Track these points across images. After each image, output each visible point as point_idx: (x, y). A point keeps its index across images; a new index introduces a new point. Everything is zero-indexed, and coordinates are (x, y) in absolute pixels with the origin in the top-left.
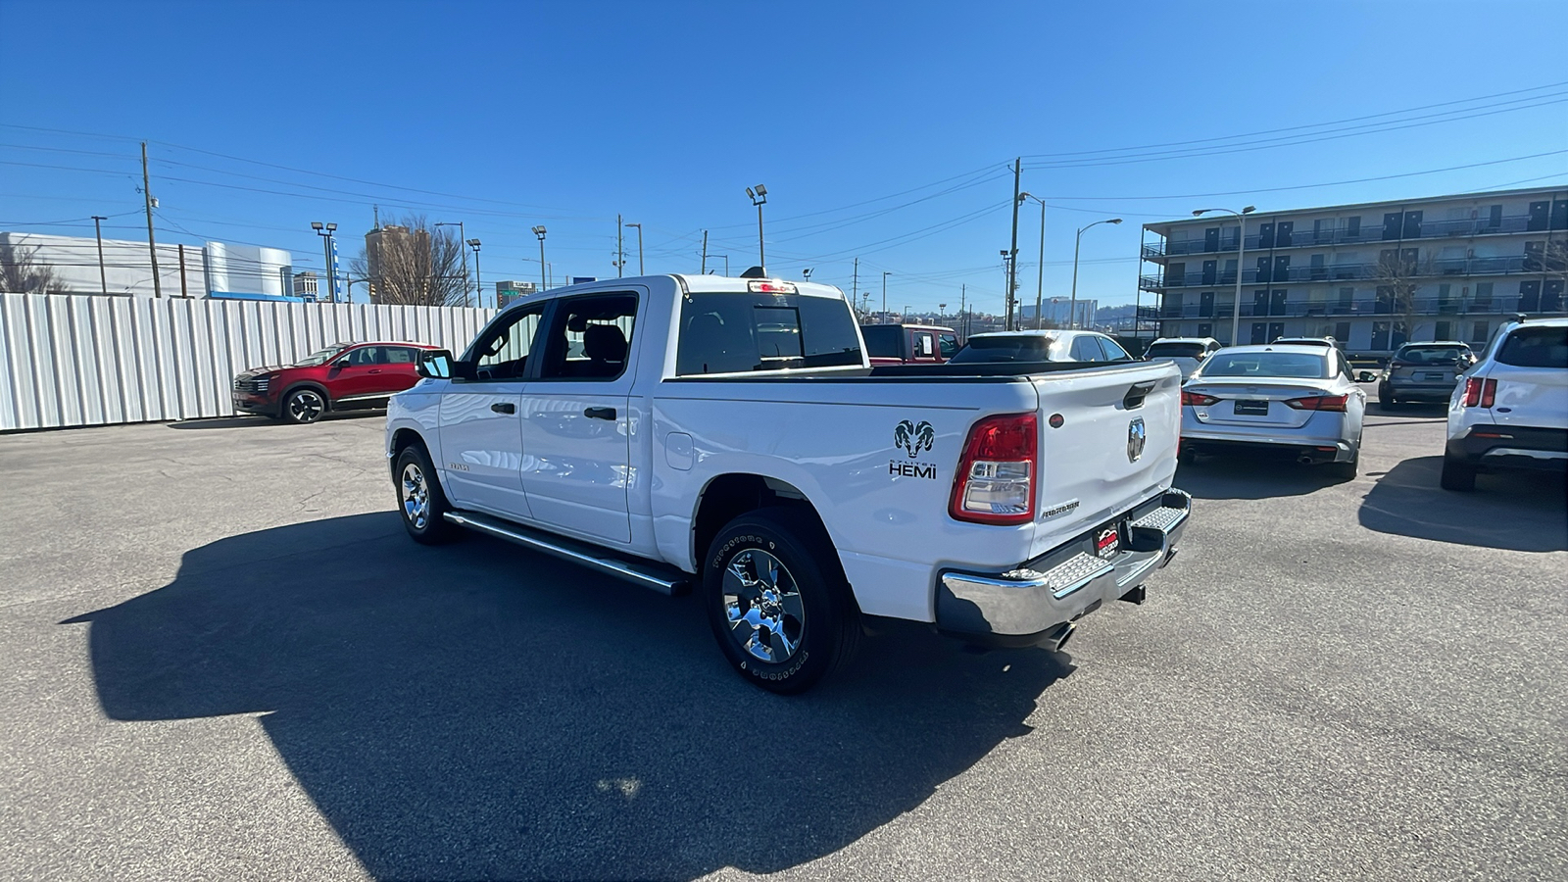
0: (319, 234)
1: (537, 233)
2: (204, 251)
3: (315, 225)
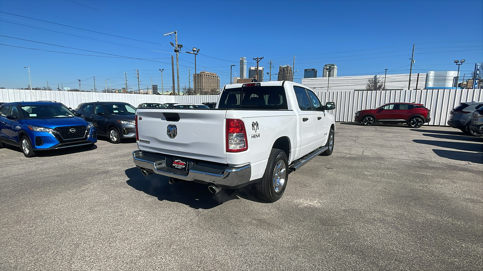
0: (457, 64)
2: (427, 74)
3: (455, 61)
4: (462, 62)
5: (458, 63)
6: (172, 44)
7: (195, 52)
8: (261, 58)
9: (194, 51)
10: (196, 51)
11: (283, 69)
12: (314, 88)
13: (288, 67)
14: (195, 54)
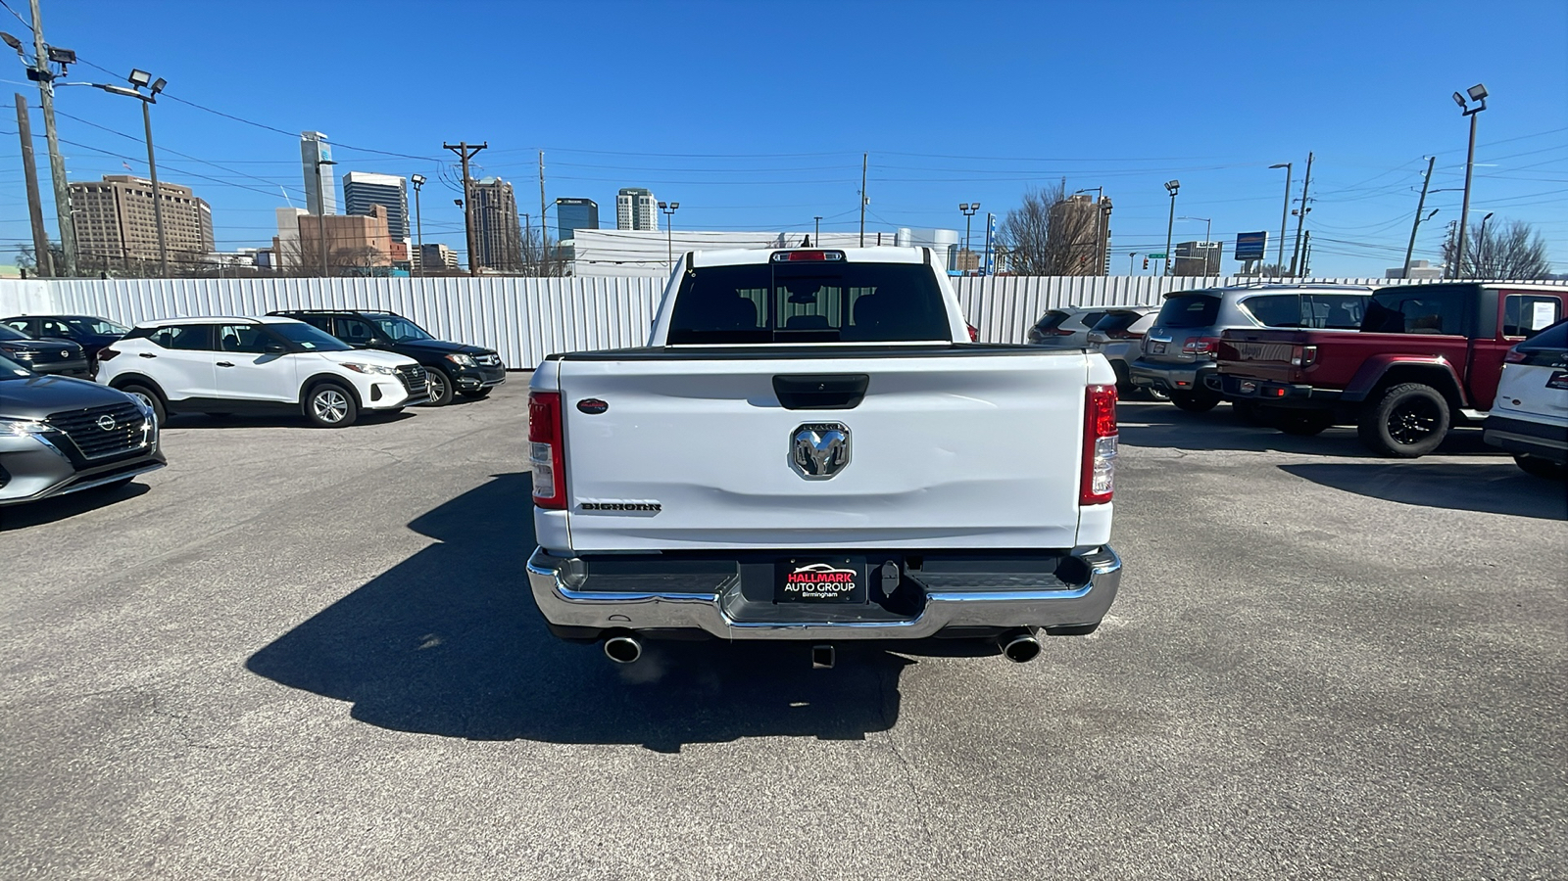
0: (963, 214)
1: (1169, 189)
2: (897, 235)
3: (960, 206)
4: (974, 209)
5: (967, 212)
6: (15, 44)
7: (147, 93)
8: (479, 148)
9: (138, 84)
10: (149, 86)
11: (483, 191)
12: (617, 263)
13: (498, 184)
14: (145, 99)
